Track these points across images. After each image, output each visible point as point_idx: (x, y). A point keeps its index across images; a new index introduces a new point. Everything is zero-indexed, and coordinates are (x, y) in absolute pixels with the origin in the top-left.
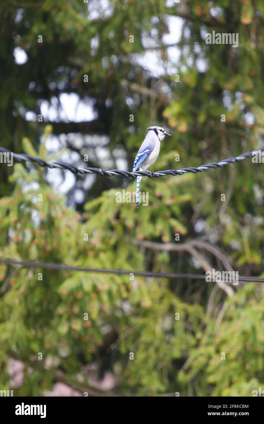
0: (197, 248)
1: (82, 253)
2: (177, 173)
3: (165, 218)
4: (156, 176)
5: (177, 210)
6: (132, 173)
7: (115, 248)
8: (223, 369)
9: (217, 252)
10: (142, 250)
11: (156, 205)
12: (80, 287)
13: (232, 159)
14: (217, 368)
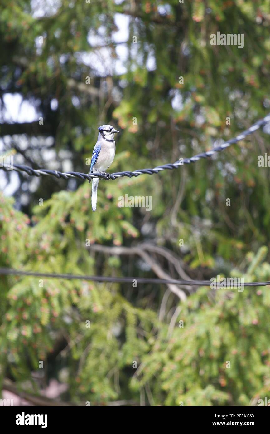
0: (148, 252)
1: (31, 258)
2: (132, 174)
3: (117, 221)
4: (112, 178)
5: (128, 213)
6: (88, 175)
7: (65, 252)
8: (177, 375)
9: (168, 255)
10: (93, 254)
11: (107, 207)
12: (30, 292)
13: (187, 160)
14: (171, 375)
